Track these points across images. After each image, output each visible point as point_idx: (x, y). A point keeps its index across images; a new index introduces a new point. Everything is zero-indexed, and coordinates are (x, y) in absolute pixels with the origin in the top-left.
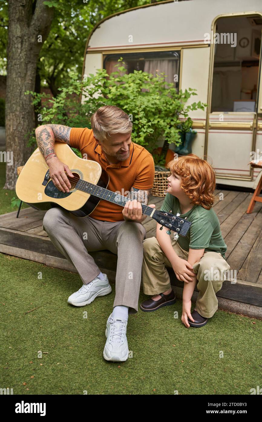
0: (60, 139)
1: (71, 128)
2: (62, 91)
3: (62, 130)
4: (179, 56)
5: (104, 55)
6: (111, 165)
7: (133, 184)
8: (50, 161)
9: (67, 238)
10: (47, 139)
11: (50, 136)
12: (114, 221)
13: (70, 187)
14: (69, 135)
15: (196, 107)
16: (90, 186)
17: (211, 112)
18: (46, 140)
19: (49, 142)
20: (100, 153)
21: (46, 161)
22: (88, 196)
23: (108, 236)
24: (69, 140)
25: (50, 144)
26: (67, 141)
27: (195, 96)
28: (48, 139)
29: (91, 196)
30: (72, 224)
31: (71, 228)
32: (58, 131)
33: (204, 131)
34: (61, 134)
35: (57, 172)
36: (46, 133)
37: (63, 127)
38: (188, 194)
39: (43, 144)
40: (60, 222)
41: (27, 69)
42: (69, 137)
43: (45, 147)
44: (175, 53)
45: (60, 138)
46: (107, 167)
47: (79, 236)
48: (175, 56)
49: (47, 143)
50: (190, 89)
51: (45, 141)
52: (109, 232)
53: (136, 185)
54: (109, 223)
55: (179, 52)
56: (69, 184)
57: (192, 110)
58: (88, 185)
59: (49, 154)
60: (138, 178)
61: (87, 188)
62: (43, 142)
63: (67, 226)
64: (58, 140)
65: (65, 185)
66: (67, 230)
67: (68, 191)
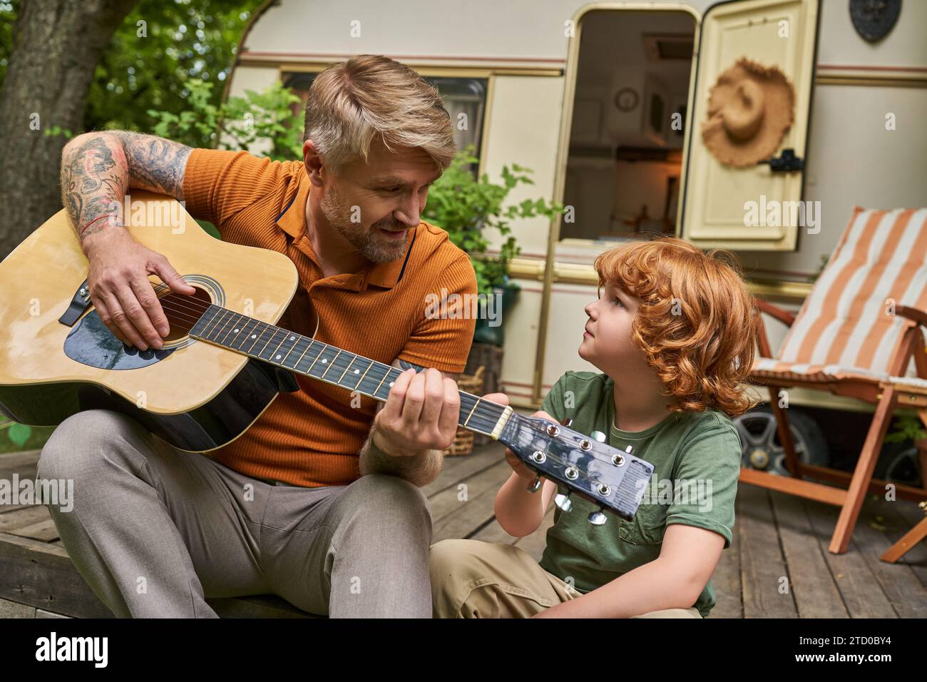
0: (149, 180)
1: (192, 150)
2: (159, 120)
3: (160, 151)
4: (484, 94)
5: (284, 73)
6: (331, 277)
7: (403, 349)
8: (94, 239)
9: (132, 532)
10: (100, 168)
11: (113, 162)
12: (312, 484)
13: (167, 331)
14: (183, 169)
15: (534, 211)
16: (249, 328)
17: (561, 239)
18: (94, 170)
19: (104, 180)
20: (295, 233)
21: (81, 238)
22: (237, 362)
23: (285, 541)
24: (181, 184)
25: (109, 187)
26: (174, 191)
27: (528, 186)
28: (104, 169)
29: (252, 361)
30: (156, 480)
31: (153, 492)
32: (145, 155)
33: (538, 286)
34: (153, 162)
35: (115, 274)
36: (98, 152)
37: (164, 143)
38: (659, 362)
39: (82, 184)
40: (110, 465)
41: (63, 81)
42: (181, 176)
43: (88, 193)
44: (476, 86)
45: (151, 178)
46: (314, 284)
47: (178, 528)
48: (472, 92)
49: (98, 181)
50: (516, 168)
51: (91, 177)
52: (289, 525)
53: (411, 353)
54: (290, 491)
55: (484, 82)
56: (163, 318)
57: (523, 215)
58: (240, 326)
59: (99, 215)
60: (425, 327)
61: (235, 335)
62: (82, 176)
63: (136, 482)
64: (141, 185)
65: (145, 322)
66: (135, 500)
67: (159, 343)
